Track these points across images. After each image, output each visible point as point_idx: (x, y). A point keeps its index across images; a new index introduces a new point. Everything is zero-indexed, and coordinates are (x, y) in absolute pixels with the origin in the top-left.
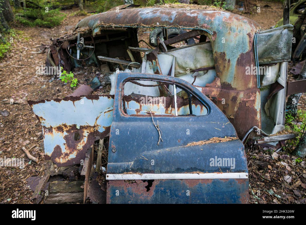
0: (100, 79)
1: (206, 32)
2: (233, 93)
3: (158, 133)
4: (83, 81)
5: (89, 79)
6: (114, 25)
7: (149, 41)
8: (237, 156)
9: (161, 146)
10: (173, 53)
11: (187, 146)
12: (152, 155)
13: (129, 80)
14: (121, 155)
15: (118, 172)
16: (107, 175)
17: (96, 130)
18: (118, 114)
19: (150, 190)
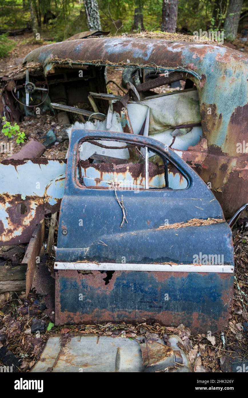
0: (56, 132)
1: (192, 76)
2: (223, 160)
3: (121, 211)
4: (34, 135)
5: (43, 131)
6: (71, 62)
7: (121, 82)
8: (221, 244)
9: (125, 229)
10: (147, 102)
11: (158, 229)
12: (113, 239)
13: (87, 139)
14: (74, 239)
15: (69, 260)
16: (55, 263)
17: (46, 202)
18: (71, 184)
19: (109, 283)
